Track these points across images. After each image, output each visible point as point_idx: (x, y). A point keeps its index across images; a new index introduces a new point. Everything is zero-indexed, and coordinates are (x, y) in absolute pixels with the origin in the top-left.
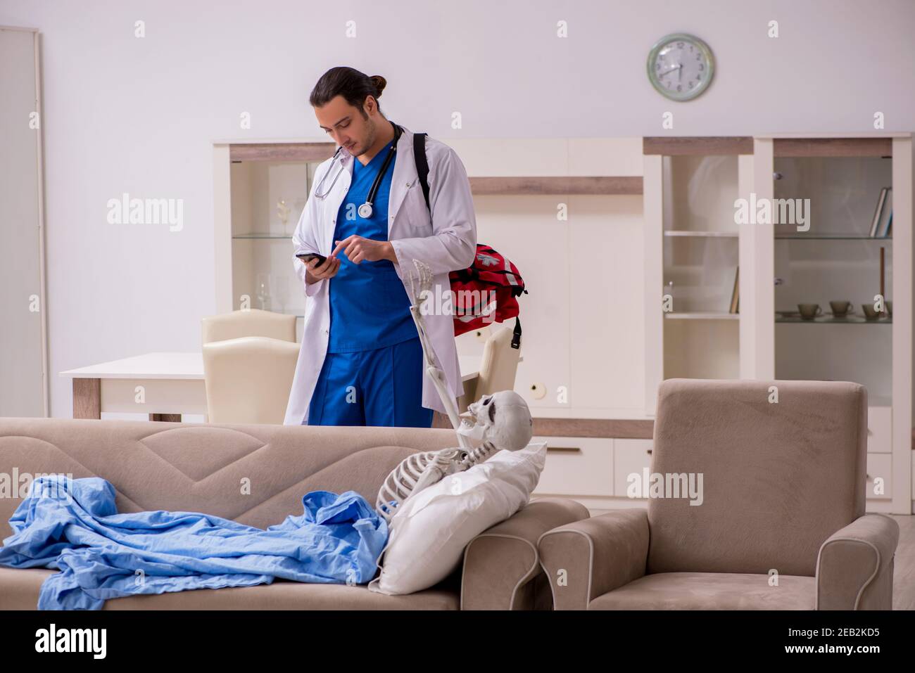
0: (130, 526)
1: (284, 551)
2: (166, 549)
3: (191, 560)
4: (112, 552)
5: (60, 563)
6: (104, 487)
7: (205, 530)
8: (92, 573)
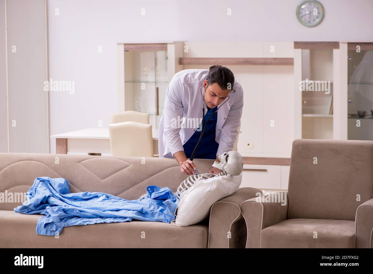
0: (74, 198)
1: (137, 209)
2: (89, 208)
3: (99, 212)
4: (66, 208)
5: (45, 212)
6: (64, 182)
7: (105, 200)
8: (58, 216)
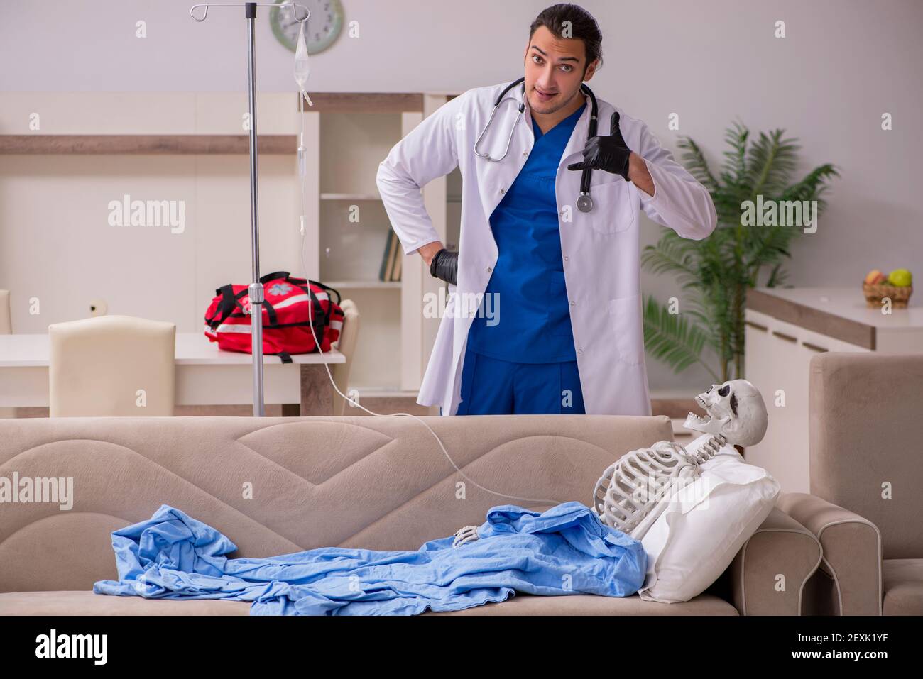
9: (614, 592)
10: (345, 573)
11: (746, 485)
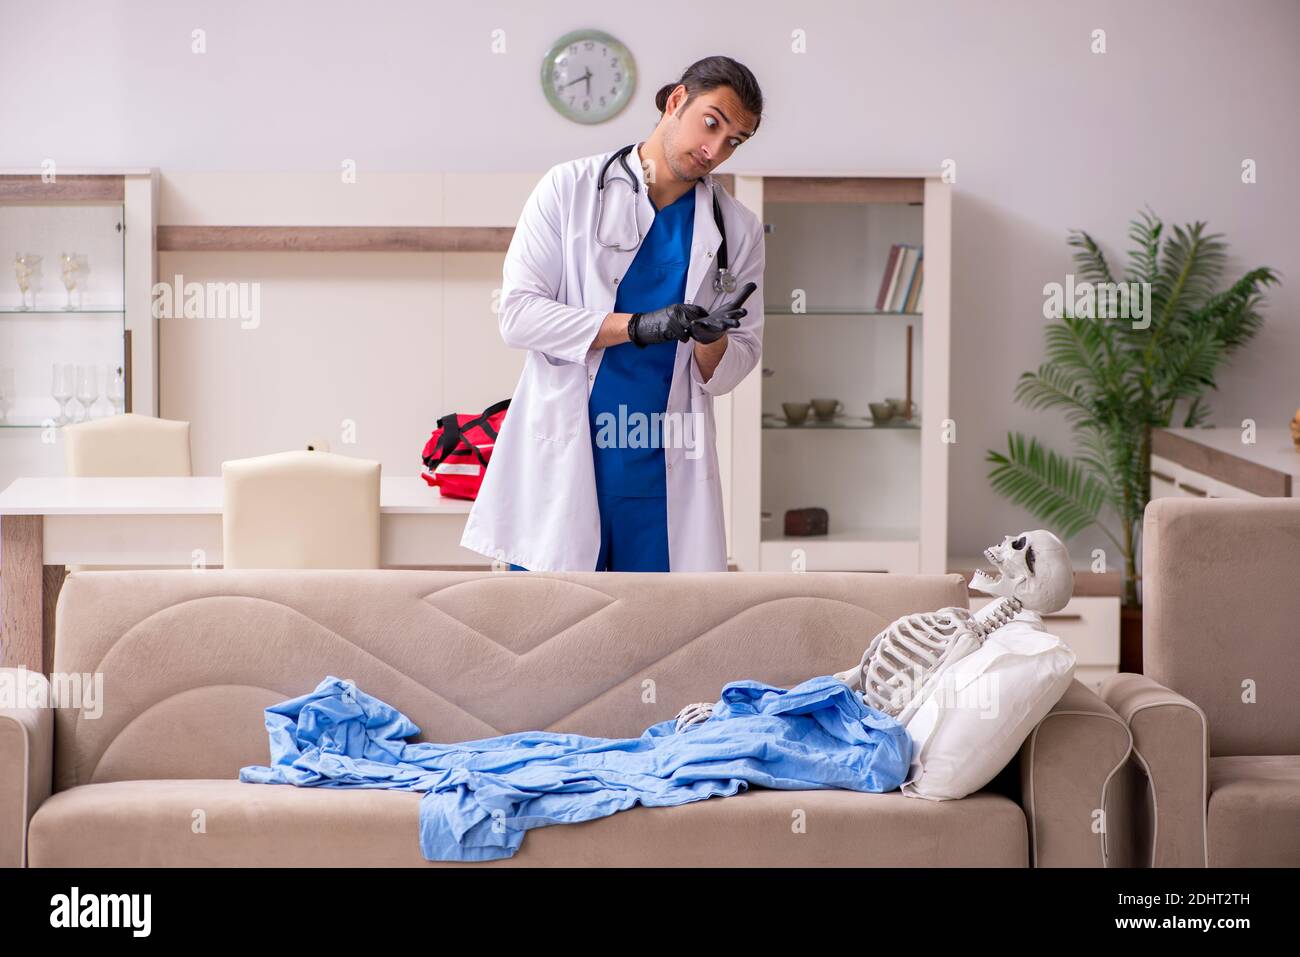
8: (508, 796)
9: (871, 786)
10: (548, 762)
11: (1034, 656)
